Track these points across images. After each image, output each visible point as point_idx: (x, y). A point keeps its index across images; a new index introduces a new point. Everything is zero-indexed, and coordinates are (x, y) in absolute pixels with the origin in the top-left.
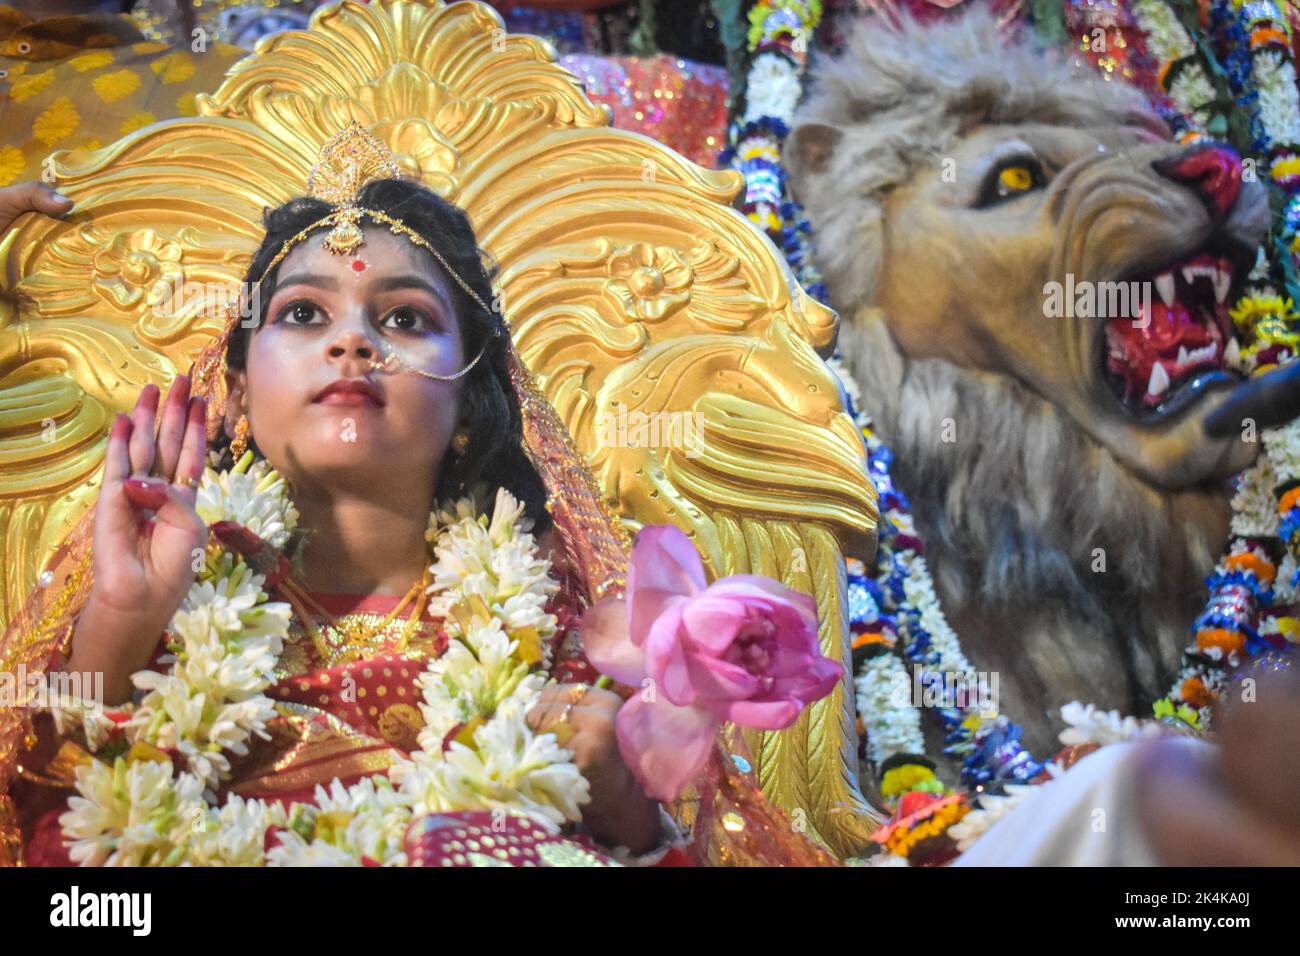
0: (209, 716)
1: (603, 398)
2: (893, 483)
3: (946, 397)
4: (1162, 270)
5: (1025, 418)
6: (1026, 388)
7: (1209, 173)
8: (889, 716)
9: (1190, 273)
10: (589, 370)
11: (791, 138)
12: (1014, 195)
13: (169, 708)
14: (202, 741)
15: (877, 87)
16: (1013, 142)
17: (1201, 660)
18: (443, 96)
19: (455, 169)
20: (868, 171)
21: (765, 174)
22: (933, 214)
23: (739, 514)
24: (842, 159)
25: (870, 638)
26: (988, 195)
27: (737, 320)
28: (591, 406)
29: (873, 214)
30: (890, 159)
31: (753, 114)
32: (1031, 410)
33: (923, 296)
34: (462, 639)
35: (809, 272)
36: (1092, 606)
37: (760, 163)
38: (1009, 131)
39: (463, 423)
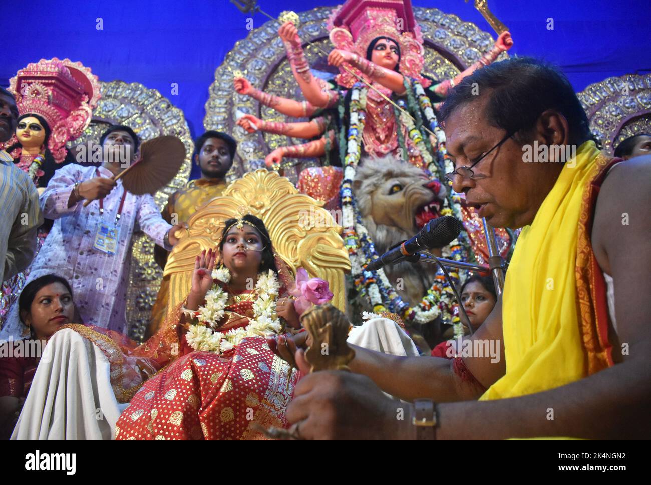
0: (212, 314)
1: (299, 246)
2: (375, 250)
3: (384, 233)
4: (425, 205)
5: (400, 236)
6: (400, 229)
7: (433, 186)
8: (374, 296)
9: (431, 206)
10: (296, 241)
11: (353, 183)
12: (396, 192)
13: (205, 314)
14: (212, 319)
15: (369, 172)
16: (395, 181)
17: (436, 282)
18: (268, 190)
19: (271, 204)
20: (367, 189)
21: (348, 190)
22: (381, 197)
23: (325, 267)
24: (363, 186)
25: (371, 281)
26: (391, 192)
27: (324, 230)
28: (296, 248)
29: (369, 197)
30: (372, 186)
31: (345, 179)
32: (402, 233)
33: (379, 213)
34: (260, 297)
35: (357, 209)
36: (415, 272)
37: (347, 188)
38: (395, 179)
39: (263, 259)
